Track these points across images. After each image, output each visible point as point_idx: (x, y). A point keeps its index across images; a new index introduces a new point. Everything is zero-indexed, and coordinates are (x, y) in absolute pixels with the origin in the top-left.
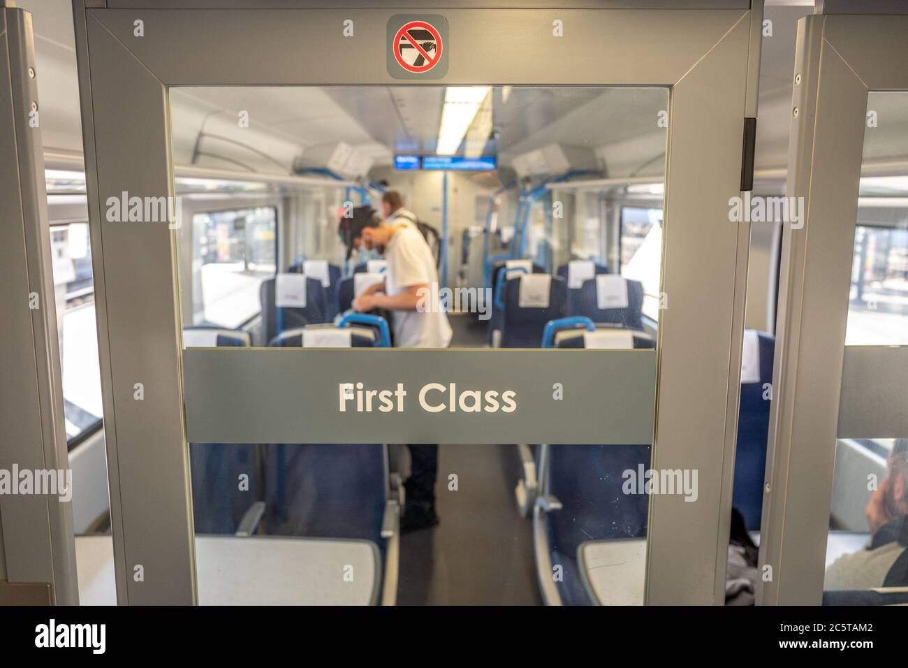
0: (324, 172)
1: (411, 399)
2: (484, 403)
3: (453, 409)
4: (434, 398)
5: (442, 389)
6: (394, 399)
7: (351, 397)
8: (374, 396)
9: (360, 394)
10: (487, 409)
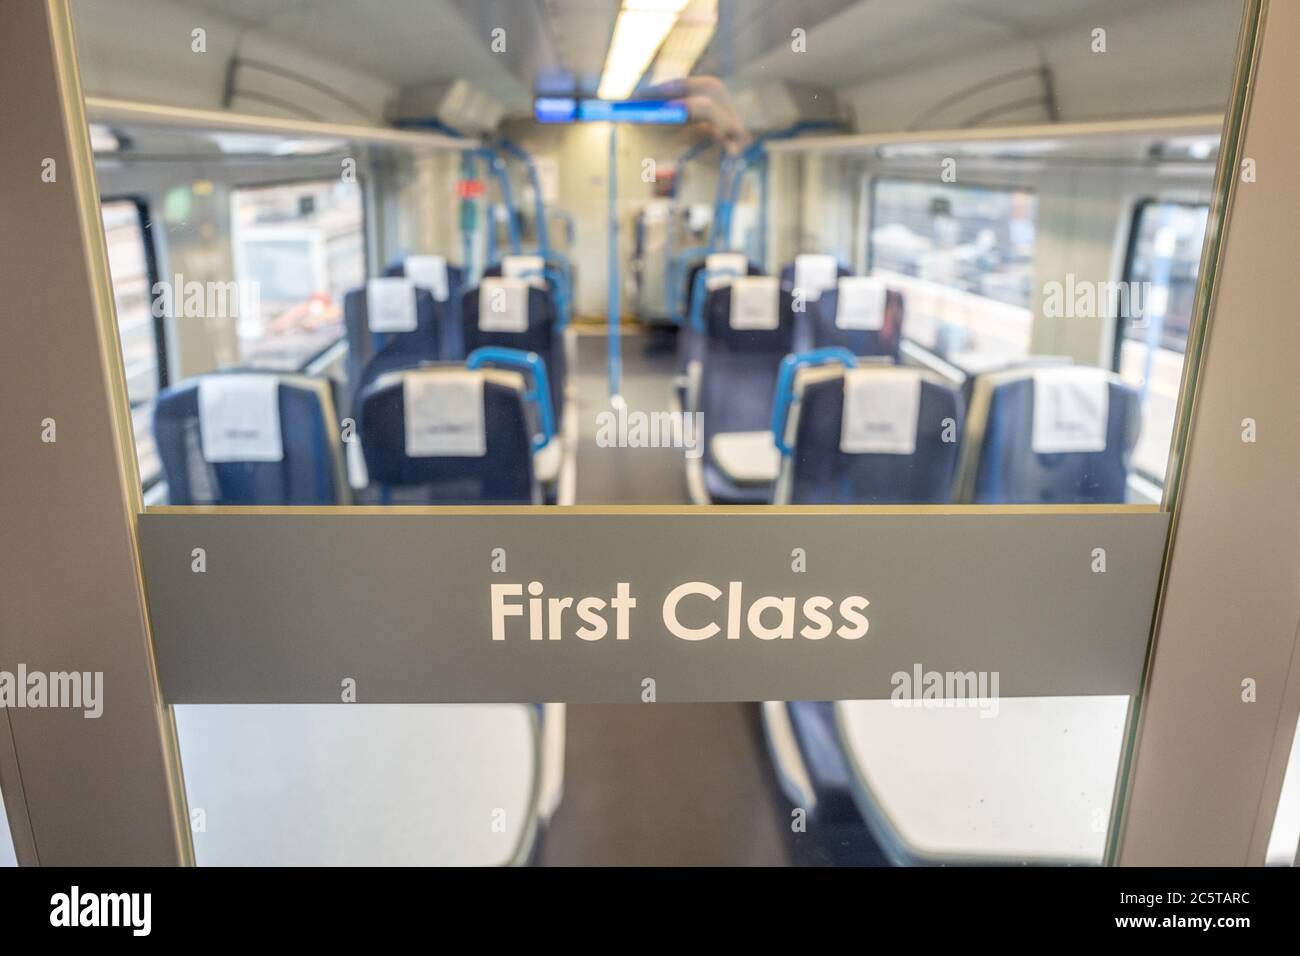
0: (433, 125)
1: (647, 615)
2: (801, 621)
3: (734, 633)
4: (694, 611)
5: (713, 592)
6: (609, 615)
7: (517, 610)
8: (565, 610)
9: (536, 605)
10: (808, 633)
